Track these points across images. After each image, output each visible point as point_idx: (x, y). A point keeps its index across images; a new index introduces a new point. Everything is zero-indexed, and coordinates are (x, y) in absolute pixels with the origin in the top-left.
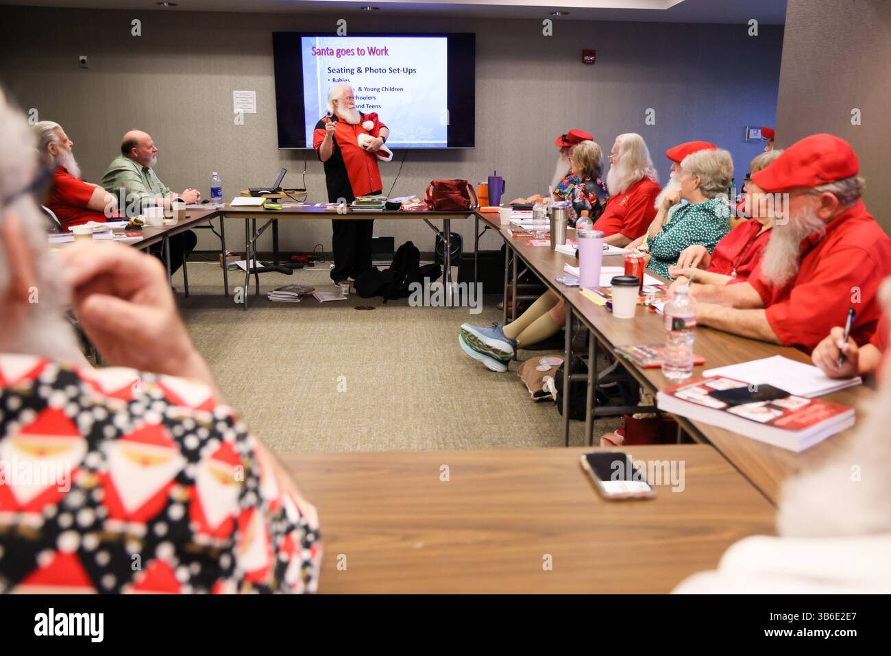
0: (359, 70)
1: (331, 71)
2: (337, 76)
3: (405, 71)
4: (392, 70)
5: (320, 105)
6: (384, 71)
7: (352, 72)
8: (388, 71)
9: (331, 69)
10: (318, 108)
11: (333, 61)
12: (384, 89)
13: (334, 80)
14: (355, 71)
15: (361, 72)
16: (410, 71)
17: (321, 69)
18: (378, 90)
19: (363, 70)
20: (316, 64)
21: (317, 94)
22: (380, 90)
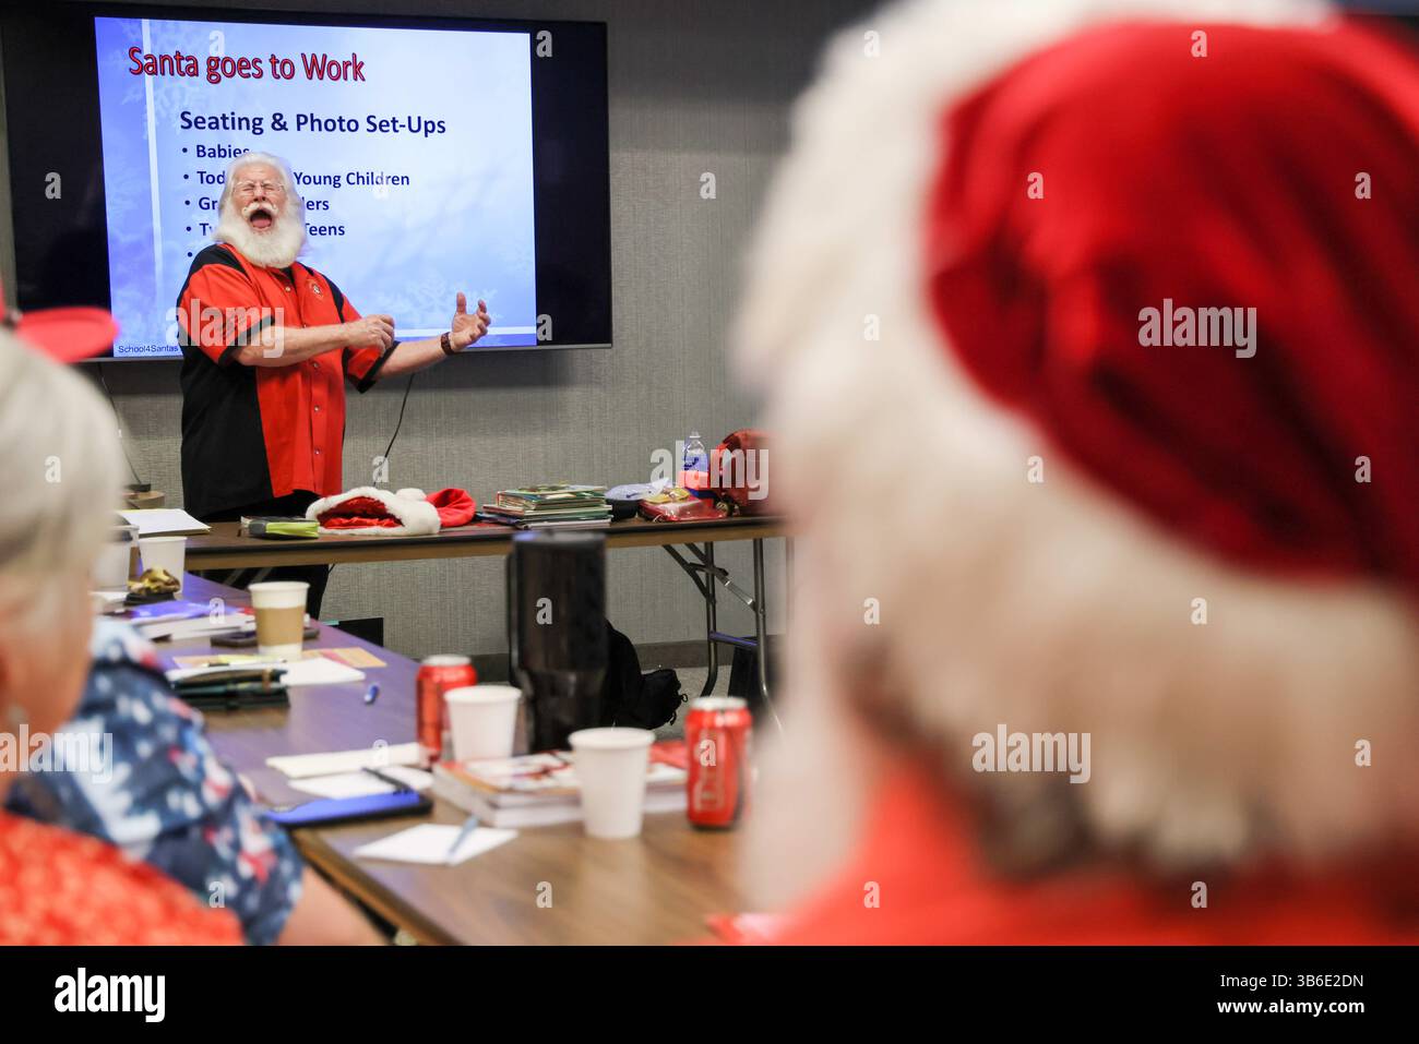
0: (278, 123)
1: (190, 122)
2: (210, 138)
3: (415, 127)
4: (377, 122)
5: (157, 225)
6: (353, 126)
7: (256, 127)
8: (364, 125)
9: (191, 118)
10: (151, 236)
11: (197, 94)
12: (353, 179)
13: (201, 151)
14: (266, 124)
15: (283, 127)
16: (430, 127)
17: (157, 114)
18: (336, 182)
19: (292, 124)
20: (144, 101)
21: (149, 192)
22: (343, 181)
